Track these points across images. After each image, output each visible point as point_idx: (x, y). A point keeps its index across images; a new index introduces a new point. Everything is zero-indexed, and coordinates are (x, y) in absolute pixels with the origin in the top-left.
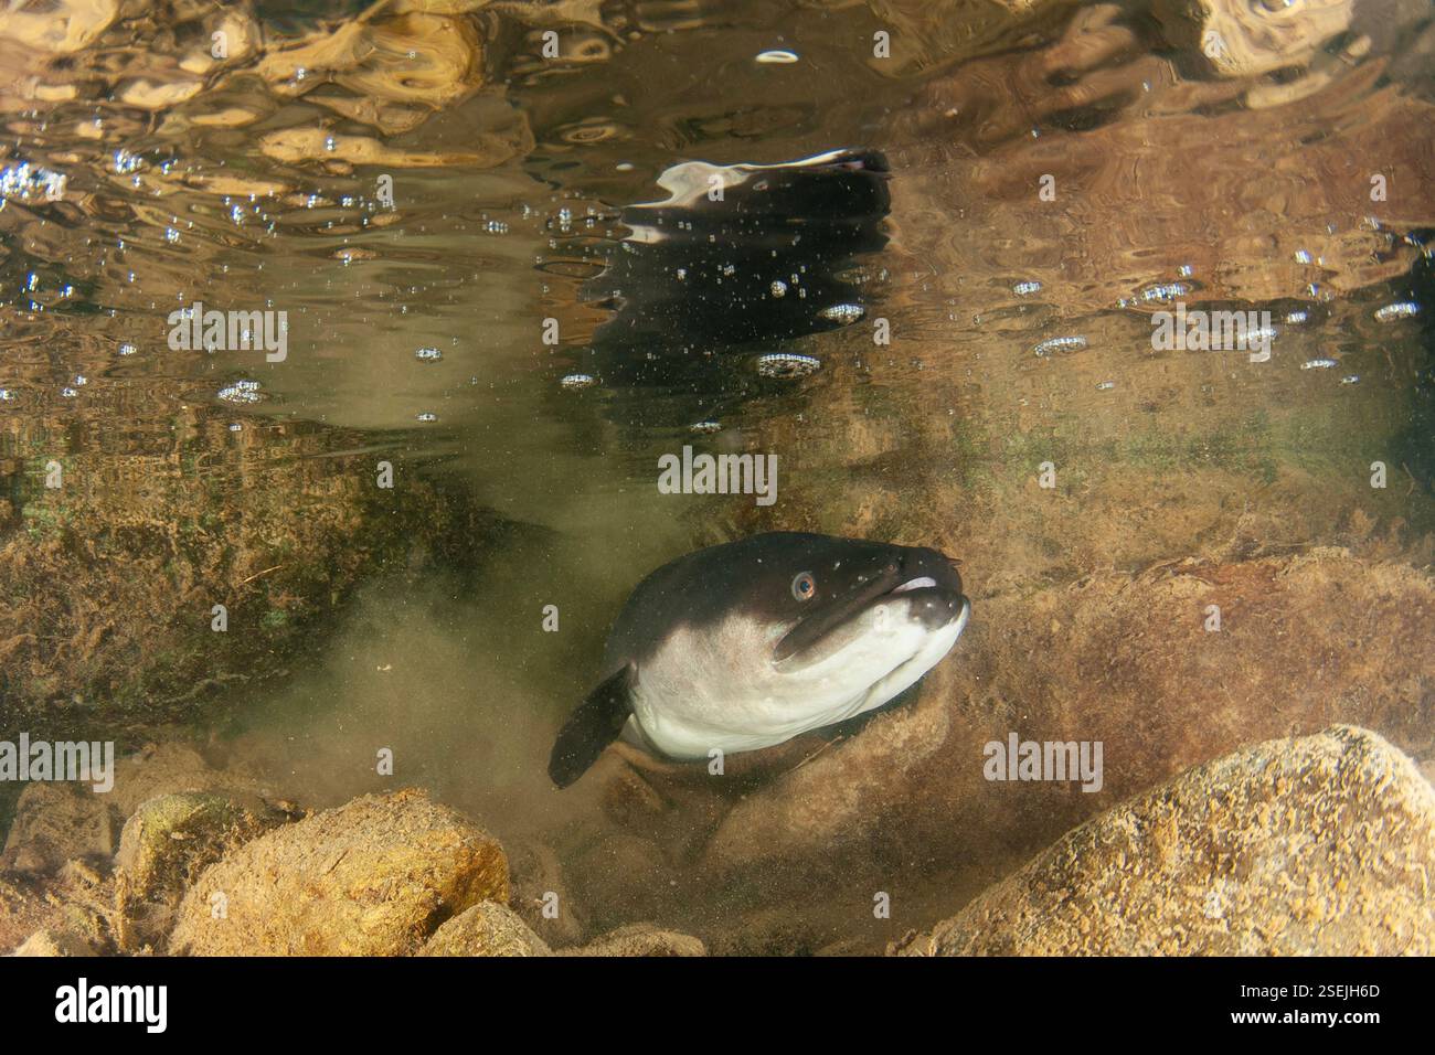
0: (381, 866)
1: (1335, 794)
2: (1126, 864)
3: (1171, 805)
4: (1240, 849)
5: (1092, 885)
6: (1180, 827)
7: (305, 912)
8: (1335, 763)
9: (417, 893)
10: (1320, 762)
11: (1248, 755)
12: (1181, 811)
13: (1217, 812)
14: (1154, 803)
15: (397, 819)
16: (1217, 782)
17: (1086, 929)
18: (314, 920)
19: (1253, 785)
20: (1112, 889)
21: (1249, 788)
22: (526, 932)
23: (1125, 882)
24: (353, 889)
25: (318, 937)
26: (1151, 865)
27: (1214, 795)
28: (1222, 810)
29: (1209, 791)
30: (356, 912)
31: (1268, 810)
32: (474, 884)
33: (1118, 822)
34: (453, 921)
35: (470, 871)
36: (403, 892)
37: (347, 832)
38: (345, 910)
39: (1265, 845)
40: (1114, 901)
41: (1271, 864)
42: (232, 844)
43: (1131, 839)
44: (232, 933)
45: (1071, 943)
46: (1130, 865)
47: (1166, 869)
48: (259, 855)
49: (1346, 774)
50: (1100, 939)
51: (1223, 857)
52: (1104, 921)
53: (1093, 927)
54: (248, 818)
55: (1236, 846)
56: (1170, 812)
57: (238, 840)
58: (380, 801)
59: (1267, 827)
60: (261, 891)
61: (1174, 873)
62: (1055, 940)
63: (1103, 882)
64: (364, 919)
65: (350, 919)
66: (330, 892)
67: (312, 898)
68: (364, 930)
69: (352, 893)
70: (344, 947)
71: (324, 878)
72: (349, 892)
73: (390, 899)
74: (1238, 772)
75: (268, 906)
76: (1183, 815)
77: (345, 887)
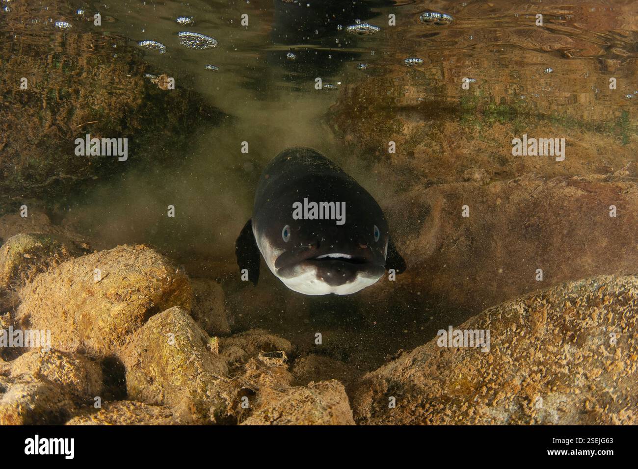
0: (124, 282)
2: (517, 330)
3: (545, 302)
4: (580, 330)
5: (497, 338)
6: (548, 314)
7: (84, 302)
9: (140, 299)
11: (590, 281)
12: (550, 305)
13: (569, 308)
14: (536, 299)
15: (136, 259)
17: (491, 361)
18: (87, 308)
19: (591, 297)
20: (507, 342)
21: (588, 298)
22: (193, 325)
23: (515, 339)
24: (109, 293)
25: (88, 317)
26: (530, 332)
27: (569, 299)
28: (572, 308)
29: (567, 297)
30: (109, 305)
31: (597, 311)
32: (172, 298)
33: (515, 307)
34: (158, 315)
35: (170, 290)
36: (133, 297)
37: (110, 263)
38: (103, 304)
39: (594, 330)
40: (508, 348)
41: (596, 340)
42: (54, 264)
43: (521, 316)
44: (47, 310)
45: (482, 367)
46: (519, 330)
47: (539, 335)
48: (65, 271)
50: (498, 368)
51: (569, 333)
52: (501, 358)
53: (495, 361)
54: (64, 251)
55: (578, 328)
56: (543, 305)
57: (57, 262)
58: (130, 249)
59: (596, 320)
60: (64, 289)
61: (542, 337)
62: (473, 365)
63: (503, 337)
64: (112, 310)
65: (105, 308)
66: (97, 293)
67: (88, 296)
68: (112, 316)
69: (108, 295)
70: (101, 324)
71: (95, 286)
72: (106, 294)
73: (126, 300)
74: (583, 289)
75: (66, 297)
76: (550, 307)
77: (104, 292)
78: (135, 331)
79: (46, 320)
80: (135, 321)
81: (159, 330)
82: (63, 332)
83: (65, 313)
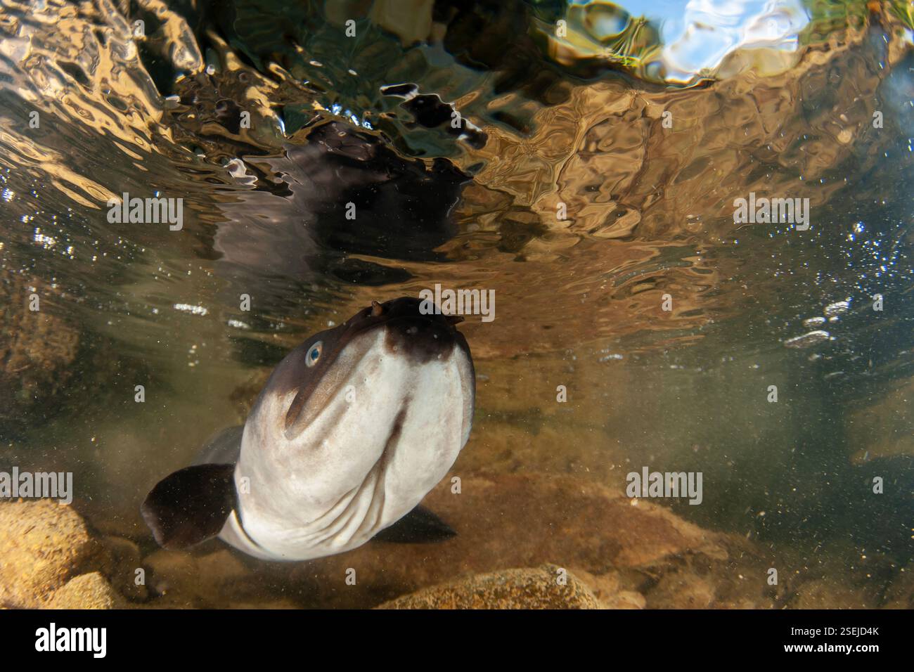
1: (543, 599)
3: (453, 595)
8: (545, 584)
9: (63, 559)
10: (536, 583)
11: (498, 575)
12: (458, 598)
13: (478, 601)
14: (445, 592)
16: (480, 586)
18: (12, 558)
19: (499, 590)
21: (496, 591)
28: (480, 600)
29: (475, 590)
33: (425, 599)
36: (56, 557)
38: (27, 558)
49: (550, 590)
67: (13, 546)
74: (491, 583)
76: (459, 600)
78: (58, 589)
80: (58, 579)
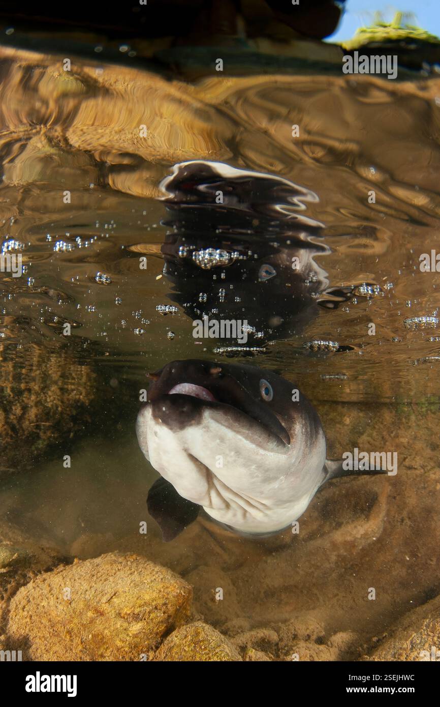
0: (138, 601)
7: (92, 622)
9: (160, 615)
18: (98, 627)
25: (100, 637)
30: (125, 625)
36: (152, 616)
38: (119, 623)
60: (60, 607)
64: (130, 629)
65: (121, 628)
66: (108, 613)
67: (96, 615)
68: (131, 635)
69: (122, 615)
70: (119, 644)
71: (103, 605)
72: (120, 614)
73: (145, 619)
75: (66, 616)
77: (117, 611)
79: (43, 639)
81: (192, 647)
82: (69, 651)
83: (69, 632)
